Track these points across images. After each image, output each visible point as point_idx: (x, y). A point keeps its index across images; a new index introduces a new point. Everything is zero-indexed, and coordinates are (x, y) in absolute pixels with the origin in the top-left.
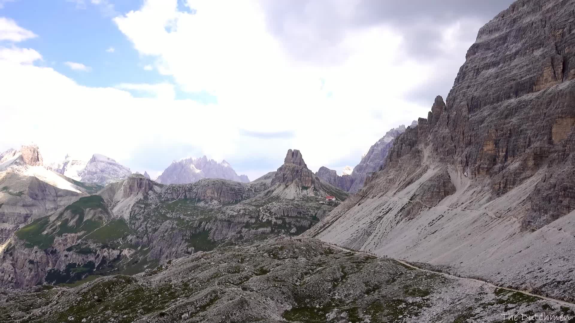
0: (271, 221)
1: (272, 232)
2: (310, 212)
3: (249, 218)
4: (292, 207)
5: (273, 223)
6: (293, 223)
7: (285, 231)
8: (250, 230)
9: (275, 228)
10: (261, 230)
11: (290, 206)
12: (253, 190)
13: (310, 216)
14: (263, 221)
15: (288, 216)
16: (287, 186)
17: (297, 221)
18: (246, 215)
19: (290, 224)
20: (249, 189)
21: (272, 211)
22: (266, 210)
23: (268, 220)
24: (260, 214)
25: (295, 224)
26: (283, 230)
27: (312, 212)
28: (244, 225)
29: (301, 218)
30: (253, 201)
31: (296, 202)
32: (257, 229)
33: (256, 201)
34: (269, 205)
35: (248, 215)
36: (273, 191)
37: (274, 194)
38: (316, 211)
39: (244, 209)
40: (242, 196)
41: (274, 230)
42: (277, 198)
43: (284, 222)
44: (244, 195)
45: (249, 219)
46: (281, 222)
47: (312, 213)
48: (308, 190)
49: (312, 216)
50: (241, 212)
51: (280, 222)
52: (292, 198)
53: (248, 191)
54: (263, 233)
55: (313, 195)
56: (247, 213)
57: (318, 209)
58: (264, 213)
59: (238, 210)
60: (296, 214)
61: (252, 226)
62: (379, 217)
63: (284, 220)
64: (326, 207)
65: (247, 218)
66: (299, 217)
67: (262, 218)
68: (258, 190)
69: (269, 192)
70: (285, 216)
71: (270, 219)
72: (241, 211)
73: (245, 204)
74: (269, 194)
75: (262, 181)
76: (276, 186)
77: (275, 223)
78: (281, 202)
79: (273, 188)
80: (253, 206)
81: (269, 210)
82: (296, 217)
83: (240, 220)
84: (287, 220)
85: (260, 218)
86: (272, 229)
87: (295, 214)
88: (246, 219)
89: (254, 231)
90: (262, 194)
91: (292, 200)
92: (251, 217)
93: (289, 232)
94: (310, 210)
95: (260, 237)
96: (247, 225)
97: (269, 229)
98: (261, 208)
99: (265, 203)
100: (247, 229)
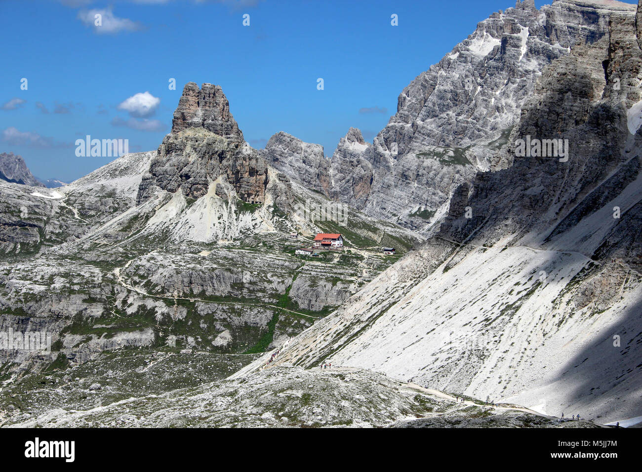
0: (153, 311)
1: (159, 343)
2: (270, 282)
3: (84, 301)
4: (213, 269)
5: (159, 317)
6: (219, 315)
7: (197, 343)
8: (90, 339)
9: (165, 331)
10: (121, 338)
11: (208, 265)
12: (75, 211)
13: (272, 296)
14: (130, 311)
15: (202, 294)
16: (190, 203)
17: (233, 310)
18: (72, 292)
19: (210, 318)
20: (62, 208)
21: (154, 278)
22: (136, 278)
23: (142, 307)
24: (117, 287)
25: (225, 319)
26: (191, 339)
27: (276, 285)
28: (69, 323)
29: (243, 300)
30: (86, 246)
31: (223, 253)
32: (110, 336)
33: (94, 247)
34: (143, 261)
35: (80, 292)
36: (147, 218)
37: (153, 224)
38: (289, 281)
39: (66, 275)
40: (41, 232)
41: (164, 339)
42: (163, 239)
43: (193, 314)
44: (49, 229)
45: (85, 306)
46: (185, 314)
47: (274, 285)
48: (256, 214)
49: (275, 295)
50: (59, 283)
51: (180, 313)
52: (207, 237)
53: (61, 214)
54: (130, 348)
55: (272, 230)
56: (76, 288)
57: (294, 273)
58: (129, 287)
59: (46, 277)
60: (229, 289)
61: (95, 327)
62: (509, 307)
63: (191, 307)
64: (317, 267)
65: (79, 302)
66: (236, 300)
67: (124, 302)
68: (92, 213)
69: (136, 218)
70: (195, 296)
71: (150, 304)
72: (57, 279)
73: (63, 257)
74: (137, 225)
75: (103, 182)
76: (157, 202)
77: (166, 316)
78: (178, 251)
79: (146, 207)
80: (89, 263)
81: (142, 277)
82: (229, 298)
83: (56, 307)
84: (203, 308)
85: (118, 303)
86: (157, 336)
87: (224, 289)
88: (73, 306)
89: (102, 341)
90: (112, 225)
91: (211, 245)
92: (91, 300)
93: (209, 342)
94: (269, 275)
95: (122, 361)
96: (80, 325)
97: (147, 336)
98: (117, 271)
99: (126, 257)
100: (78, 338)
